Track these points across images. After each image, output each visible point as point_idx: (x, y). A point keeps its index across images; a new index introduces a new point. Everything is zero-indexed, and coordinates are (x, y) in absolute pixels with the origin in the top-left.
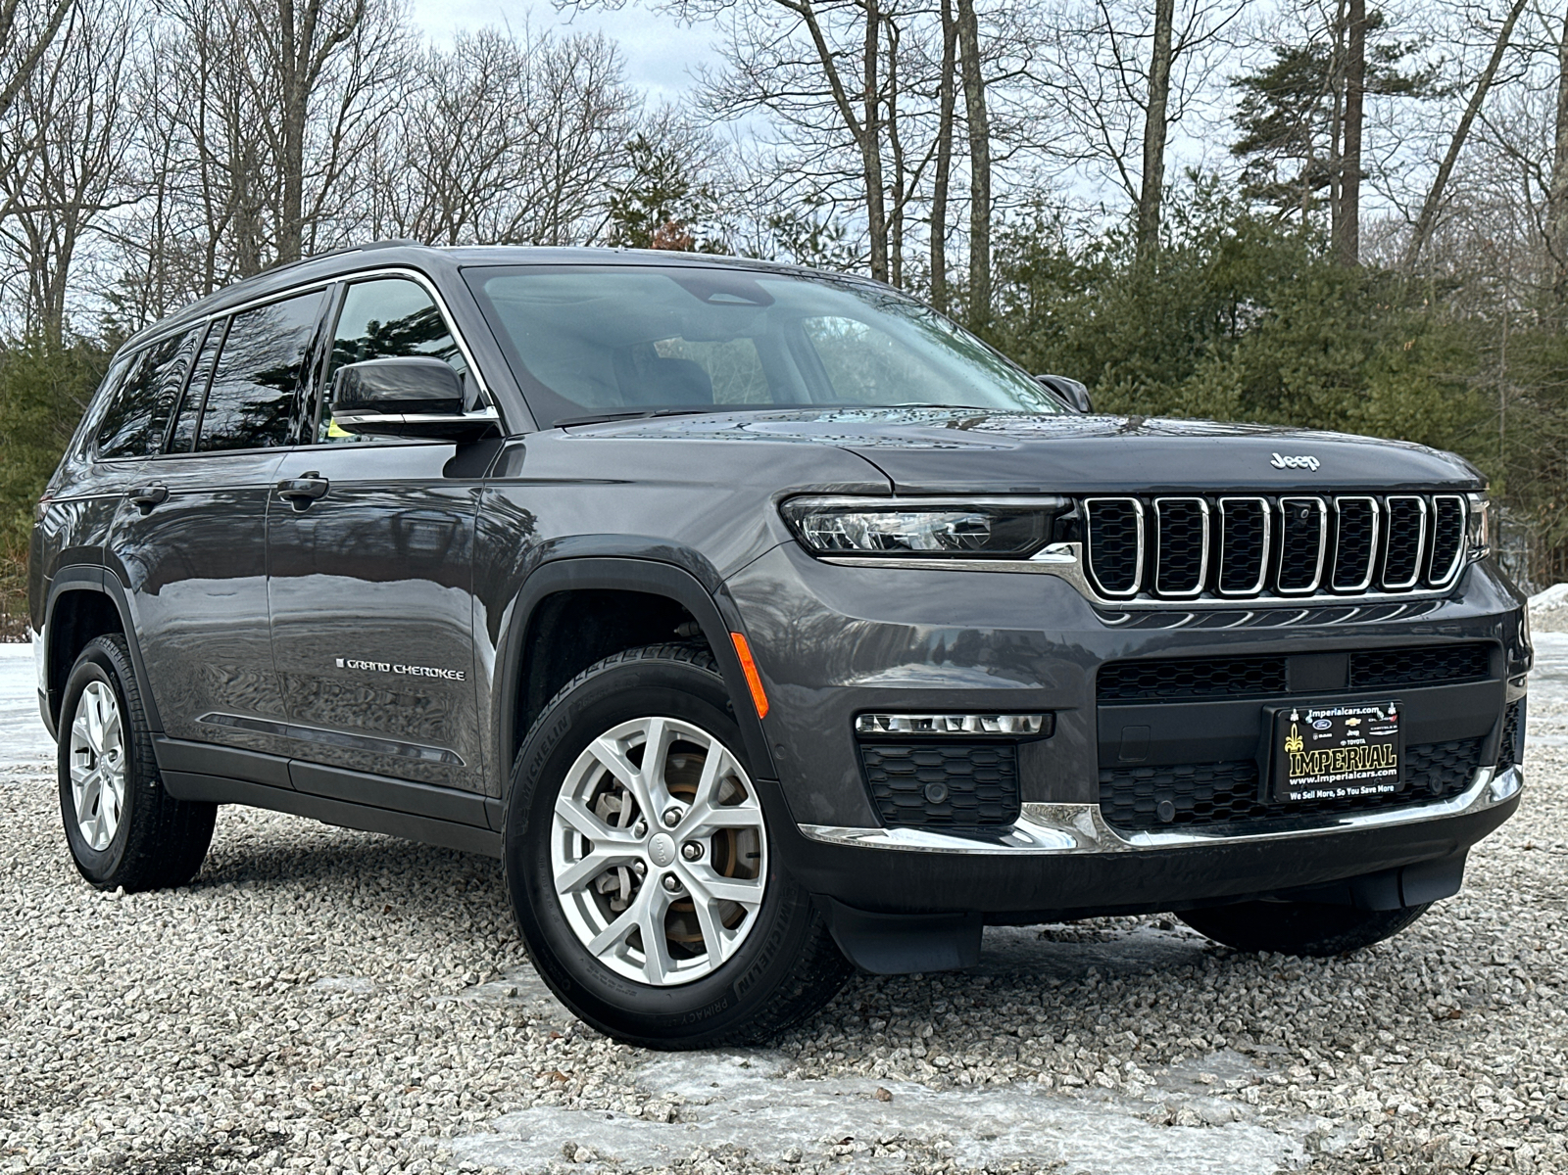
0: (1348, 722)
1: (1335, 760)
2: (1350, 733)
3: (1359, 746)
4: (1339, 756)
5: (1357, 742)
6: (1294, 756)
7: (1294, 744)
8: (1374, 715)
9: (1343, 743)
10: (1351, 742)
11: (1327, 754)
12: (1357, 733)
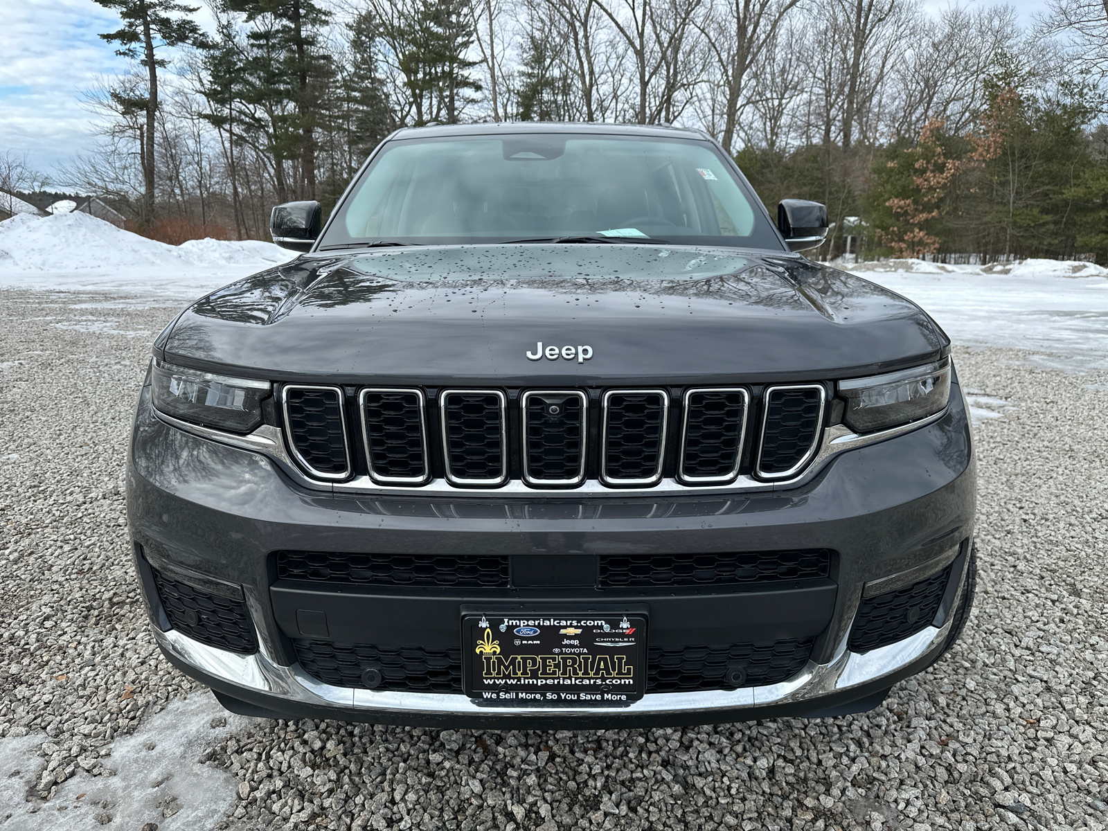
0: (563, 631)
1: (545, 666)
2: (566, 642)
3: (579, 655)
4: (550, 662)
5: (577, 650)
6: (488, 659)
7: (488, 648)
8: (601, 627)
9: (557, 650)
10: (568, 650)
11: (534, 661)
12: (576, 642)
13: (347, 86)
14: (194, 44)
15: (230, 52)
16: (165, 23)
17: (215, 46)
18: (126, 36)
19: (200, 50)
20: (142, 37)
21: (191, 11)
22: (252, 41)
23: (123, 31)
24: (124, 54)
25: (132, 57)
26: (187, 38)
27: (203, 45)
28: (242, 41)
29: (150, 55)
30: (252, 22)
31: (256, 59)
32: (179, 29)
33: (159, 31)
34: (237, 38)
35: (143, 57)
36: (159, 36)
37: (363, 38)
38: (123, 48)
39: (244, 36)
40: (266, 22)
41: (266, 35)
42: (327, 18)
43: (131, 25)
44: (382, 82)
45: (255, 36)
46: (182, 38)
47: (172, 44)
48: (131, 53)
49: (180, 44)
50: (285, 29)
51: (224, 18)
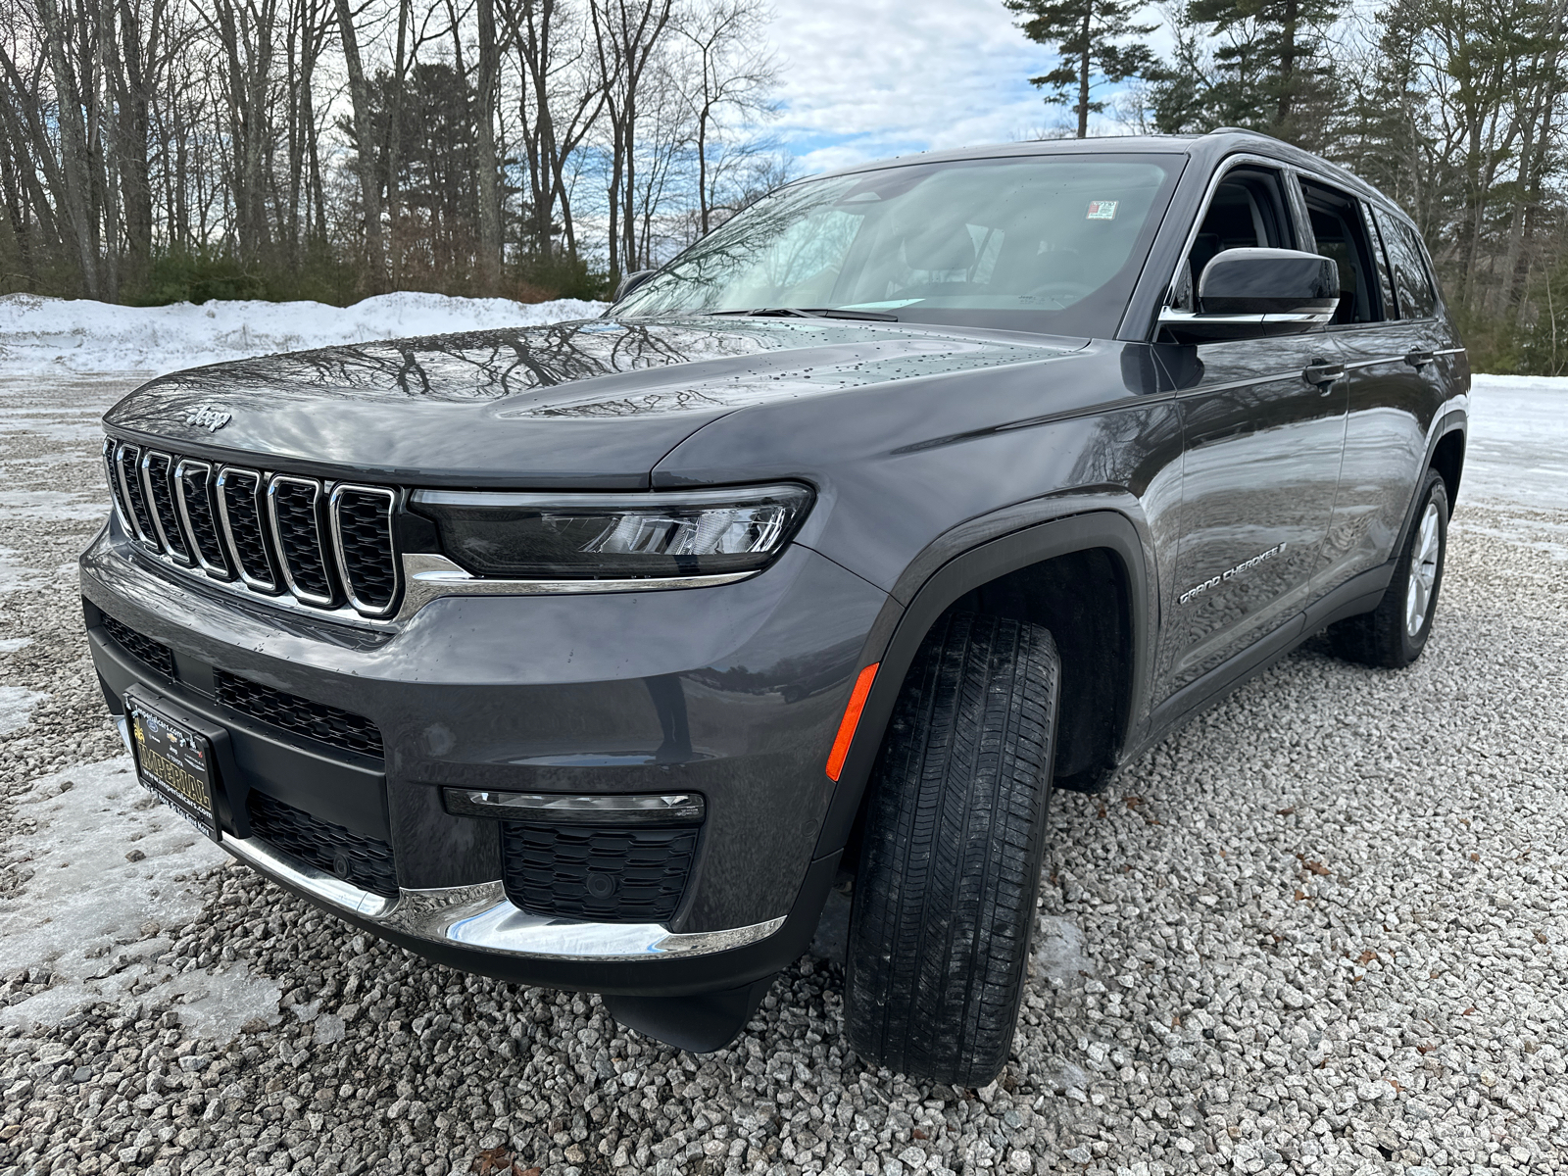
0: (168, 736)
2: (172, 749)
3: (179, 767)
4: (168, 768)
5: (178, 761)
9: (169, 756)
10: (174, 759)
12: (176, 752)
13: (1363, 109)
14: (1143, 76)
15: (1187, 82)
16: (1109, 53)
17: (1170, 76)
18: (1060, 77)
19: (1151, 83)
20: (1078, 75)
21: (1147, 31)
22: (1220, 62)
23: (1057, 71)
24: (1055, 100)
25: (1064, 103)
26: (1136, 69)
27: (1153, 76)
28: (1206, 62)
29: (1084, 98)
30: (1224, 34)
31: (1221, 86)
32: (1126, 59)
33: (1102, 65)
34: (1201, 59)
35: (1077, 102)
36: (1100, 71)
37: (1403, 31)
38: (1053, 94)
39: (1210, 57)
40: (1245, 31)
41: (1243, 50)
42: (1336, 12)
43: (1068, 61)
44: (1421, 98)
45: (1226, 53)
46: (1129, 71)
47: (1116, 80)
48: (1062, 99)
49: (1126, 78)
50: (1272, 37)
51: (1187, 34)
